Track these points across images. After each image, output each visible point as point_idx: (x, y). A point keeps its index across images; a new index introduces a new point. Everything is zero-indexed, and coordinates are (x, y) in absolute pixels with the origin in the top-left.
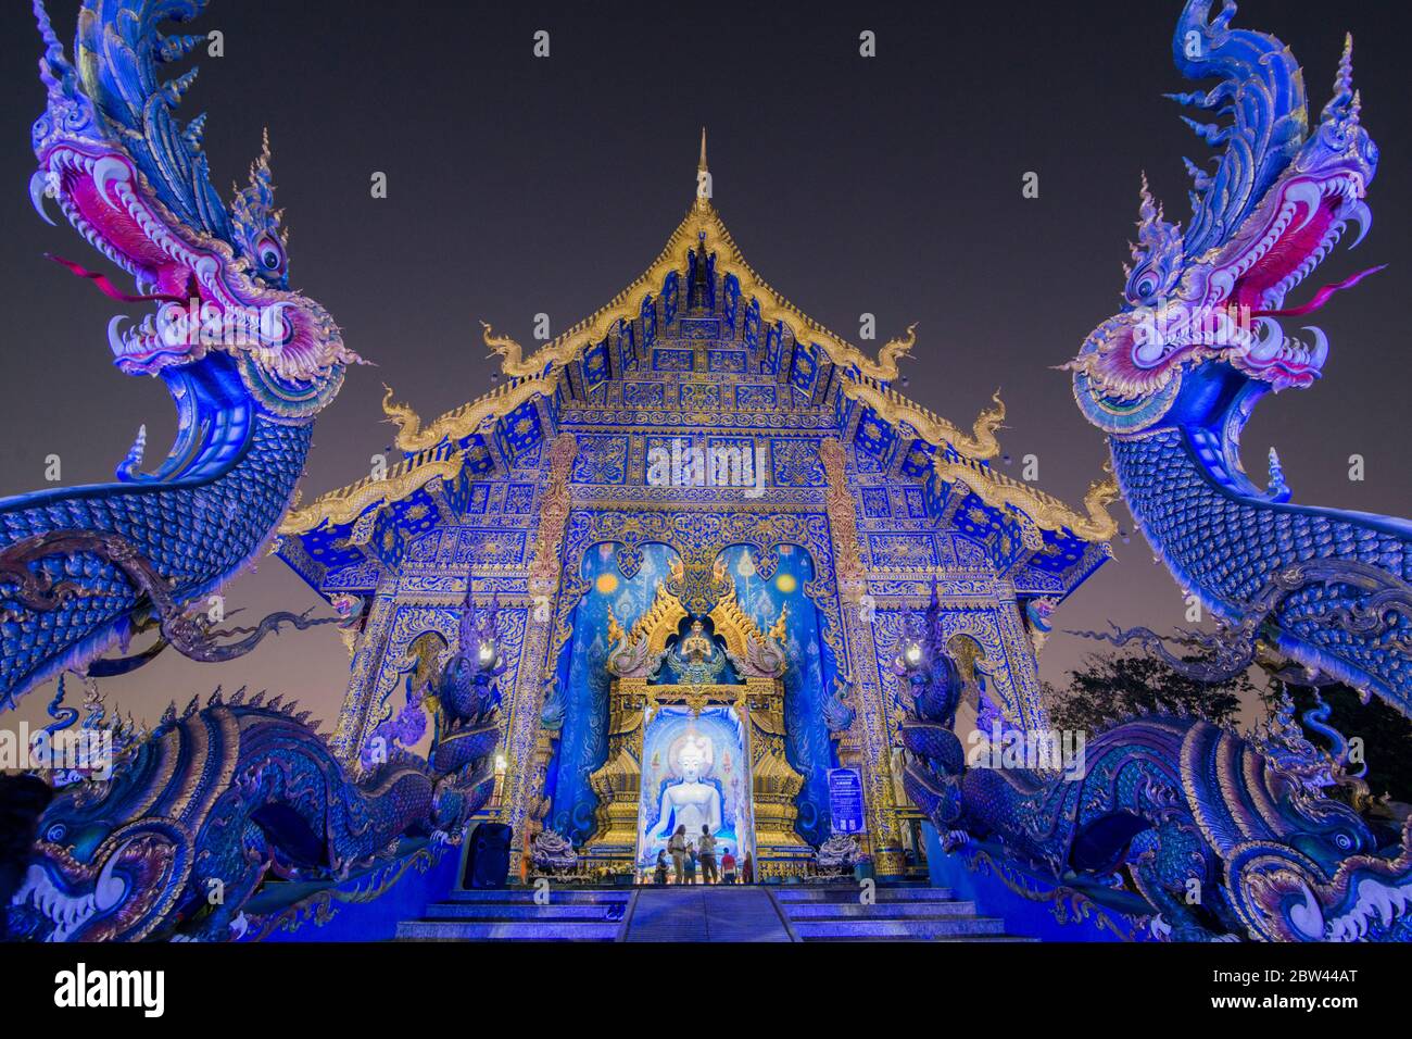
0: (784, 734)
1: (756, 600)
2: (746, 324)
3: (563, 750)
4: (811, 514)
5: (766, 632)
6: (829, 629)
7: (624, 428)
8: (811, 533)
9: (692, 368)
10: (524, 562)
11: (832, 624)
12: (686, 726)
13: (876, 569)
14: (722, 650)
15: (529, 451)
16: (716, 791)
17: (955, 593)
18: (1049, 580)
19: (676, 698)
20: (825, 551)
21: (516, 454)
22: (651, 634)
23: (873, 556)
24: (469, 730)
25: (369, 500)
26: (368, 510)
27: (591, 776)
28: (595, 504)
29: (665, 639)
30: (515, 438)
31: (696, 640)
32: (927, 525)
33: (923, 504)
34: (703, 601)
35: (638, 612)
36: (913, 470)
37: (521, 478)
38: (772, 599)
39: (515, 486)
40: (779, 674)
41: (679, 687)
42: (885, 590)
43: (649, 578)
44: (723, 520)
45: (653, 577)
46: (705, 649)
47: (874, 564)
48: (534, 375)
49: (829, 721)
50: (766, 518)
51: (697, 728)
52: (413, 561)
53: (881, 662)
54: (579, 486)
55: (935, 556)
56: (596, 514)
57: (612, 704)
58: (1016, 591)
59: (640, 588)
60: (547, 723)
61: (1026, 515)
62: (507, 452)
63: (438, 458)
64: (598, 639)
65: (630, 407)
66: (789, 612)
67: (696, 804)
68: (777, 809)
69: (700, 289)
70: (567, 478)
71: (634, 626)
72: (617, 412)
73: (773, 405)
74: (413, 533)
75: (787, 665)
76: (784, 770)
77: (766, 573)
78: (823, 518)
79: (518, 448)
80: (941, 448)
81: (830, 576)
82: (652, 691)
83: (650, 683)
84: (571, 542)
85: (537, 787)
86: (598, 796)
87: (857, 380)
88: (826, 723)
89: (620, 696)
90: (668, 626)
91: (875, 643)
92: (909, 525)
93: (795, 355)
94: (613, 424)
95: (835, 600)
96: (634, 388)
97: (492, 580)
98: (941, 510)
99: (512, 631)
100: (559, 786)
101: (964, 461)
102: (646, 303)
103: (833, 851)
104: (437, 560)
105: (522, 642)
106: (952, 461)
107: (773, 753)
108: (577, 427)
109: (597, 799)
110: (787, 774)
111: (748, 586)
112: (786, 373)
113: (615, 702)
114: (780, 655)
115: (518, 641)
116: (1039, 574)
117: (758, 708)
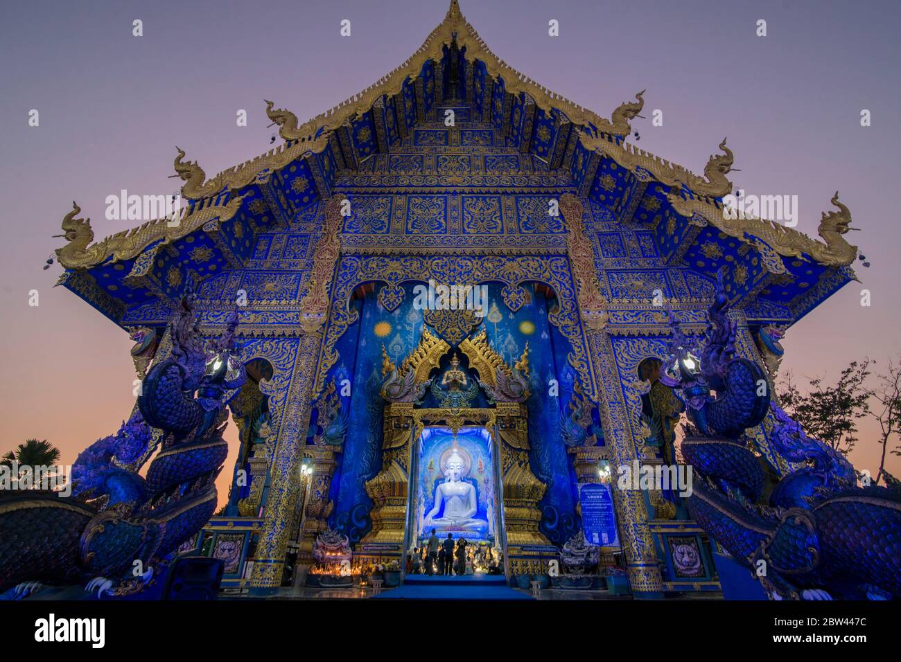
0: (529, 449)
1: (503, 341)
2: (493, 104)
3: (345, 462)
4: (553, 256)
5: (511, 366)
6: (574, 354)
7: (388, 189)
8: (554, 272)
9: (447, 144)
10: (298, 297)
11: (576, 349)
12: (452, 441)
13: (615, 300)
14: (476, 380)
15: (307, 209)
16: (473, 487)
17: (690, 321)
18: (777, 309)
19: (438, 419)
20: (568, 287)
21: (295, 210)
22: (417, 367)
23: (612, 290)
24: (185, 446)
25: (151, 239)
26: (150, 247)
27: (367, 483)
28: (362, 251)
29: (429, 371)
30: (293, 195)
31: (454, 373)
32: (660, 264)
33: (654, 246)
34: (458, 330)
35: (407, 350)
36: (644, 216)
37: (299, 230)
38: (515, 340)
39: (294, 236)
40: (522, 400)
41: (440, 410)
42: (625, 319)
43: (416, 325)
44: (475, 262)
45: (420, 324)
46: (462, 380)
47: (613, 296)
48: (307, 137)
49: (566, 438)
50: (513, 260)
51: (460, 444)
52: (201, 299)
53: (624, 382)
54: (349, 235)
55: (669, 289)
56: (363, 259)
57: (385, 424)
58: (748, 319)
59: (409, 332)
60: (331, 439)
61: (764, 243)
62: (285, 207)
63: (217, 204)
64: (375, 373)
65: (395, 173)
66: (530, 351)
67: (460, 496)
68: (524, 512)
69: (453, 86)
70: (339, 229)
71: (403, 361)
72: (383, 177)
73: (516, 170)
74: (202, 274)
75: (530, 392)
76: (531, 480)
77: (514, 305)
78: (563, 259)
79: (297, 206)
80: (676, 187)
81: (572, 308)
82: (418, 413)
83: (416, 407)
84: (341, 282)
85: (321, 492)
86: (372, 500)
87: (594, 135)
88: (564, 439)
89: (392, 417)
90: (431, 361)
91: (618, 365)
92: (643, 263)
93: (536, 124)
94: (379, 186)
95: (578, 329)
96: (398, 160)
97: (269, 314)
98: (675, 247)
99: (285, 356)
100: (341, 492)
101: (699, 198)
102: (406, 83)
103: (575, 551)
104: (223, 298)
105: (293, 366)
106: (688, 199)
107: (520, 465)
108: (348, 189)
109: (372, 504)
110: (532, 483)
111: (497, 330)
112: (528, 143)
113: (388, 423)
114: (524, 383)
115: (289, 366)
116: (767, 304)
117: (506, 427)
